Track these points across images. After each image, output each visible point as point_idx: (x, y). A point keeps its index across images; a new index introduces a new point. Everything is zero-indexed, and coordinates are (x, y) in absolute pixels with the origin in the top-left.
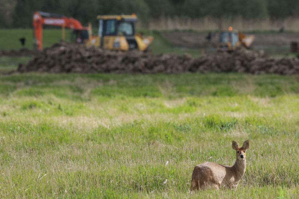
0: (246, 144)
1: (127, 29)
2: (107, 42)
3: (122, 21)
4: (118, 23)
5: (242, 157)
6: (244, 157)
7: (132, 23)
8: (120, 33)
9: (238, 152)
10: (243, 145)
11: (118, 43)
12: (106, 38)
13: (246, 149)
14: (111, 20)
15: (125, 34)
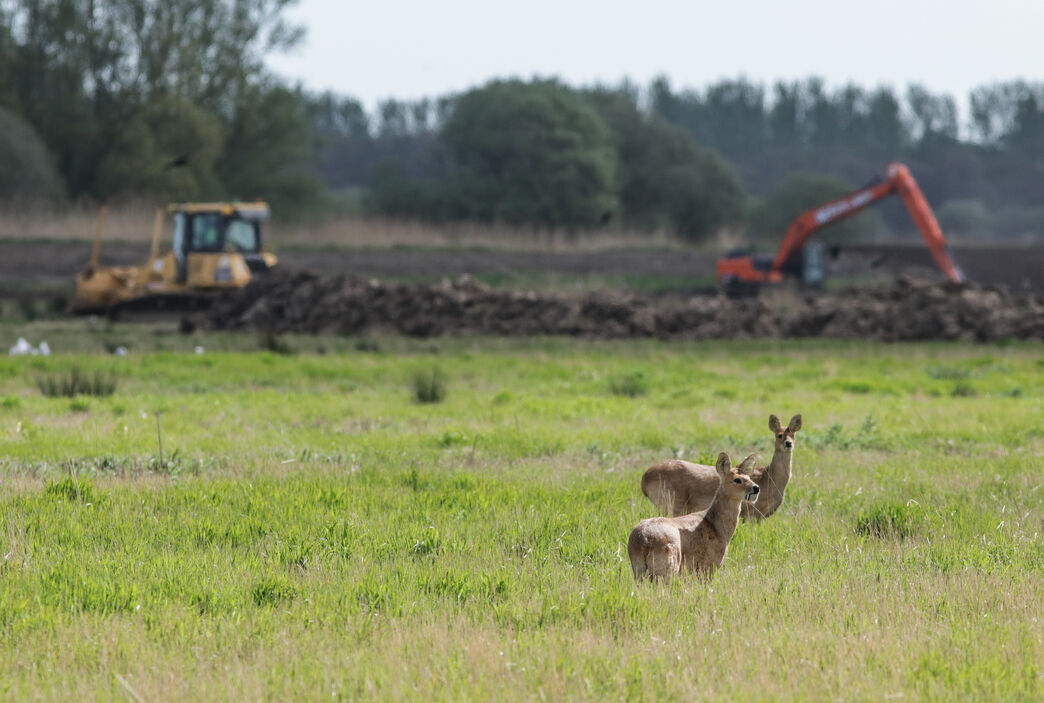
0: (797, 422)
1: (241, 234)
2: (199, 267)
3: (236, 216)
4: (224, 221)
5: (789, 445)
6: (793, 445)
7: (256, 224)
8: (228, 246)
9: (781, 438)
10: (790, 424)
11: (228, 271)
12: (194, 258)
13: (794, 431)
14: (203, 214)
15: (240, 250)
